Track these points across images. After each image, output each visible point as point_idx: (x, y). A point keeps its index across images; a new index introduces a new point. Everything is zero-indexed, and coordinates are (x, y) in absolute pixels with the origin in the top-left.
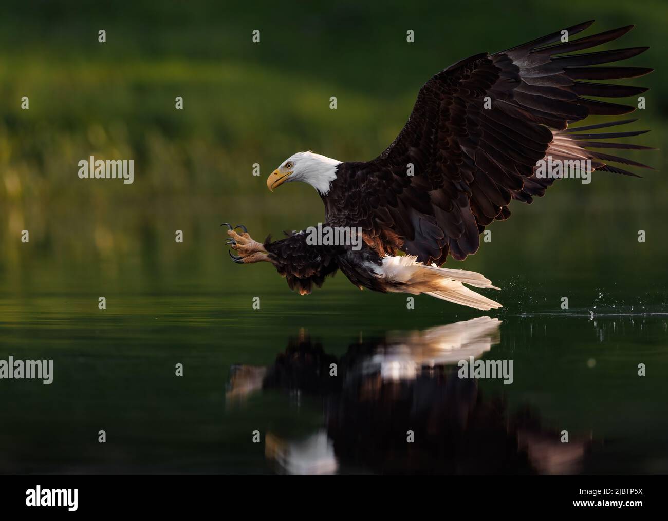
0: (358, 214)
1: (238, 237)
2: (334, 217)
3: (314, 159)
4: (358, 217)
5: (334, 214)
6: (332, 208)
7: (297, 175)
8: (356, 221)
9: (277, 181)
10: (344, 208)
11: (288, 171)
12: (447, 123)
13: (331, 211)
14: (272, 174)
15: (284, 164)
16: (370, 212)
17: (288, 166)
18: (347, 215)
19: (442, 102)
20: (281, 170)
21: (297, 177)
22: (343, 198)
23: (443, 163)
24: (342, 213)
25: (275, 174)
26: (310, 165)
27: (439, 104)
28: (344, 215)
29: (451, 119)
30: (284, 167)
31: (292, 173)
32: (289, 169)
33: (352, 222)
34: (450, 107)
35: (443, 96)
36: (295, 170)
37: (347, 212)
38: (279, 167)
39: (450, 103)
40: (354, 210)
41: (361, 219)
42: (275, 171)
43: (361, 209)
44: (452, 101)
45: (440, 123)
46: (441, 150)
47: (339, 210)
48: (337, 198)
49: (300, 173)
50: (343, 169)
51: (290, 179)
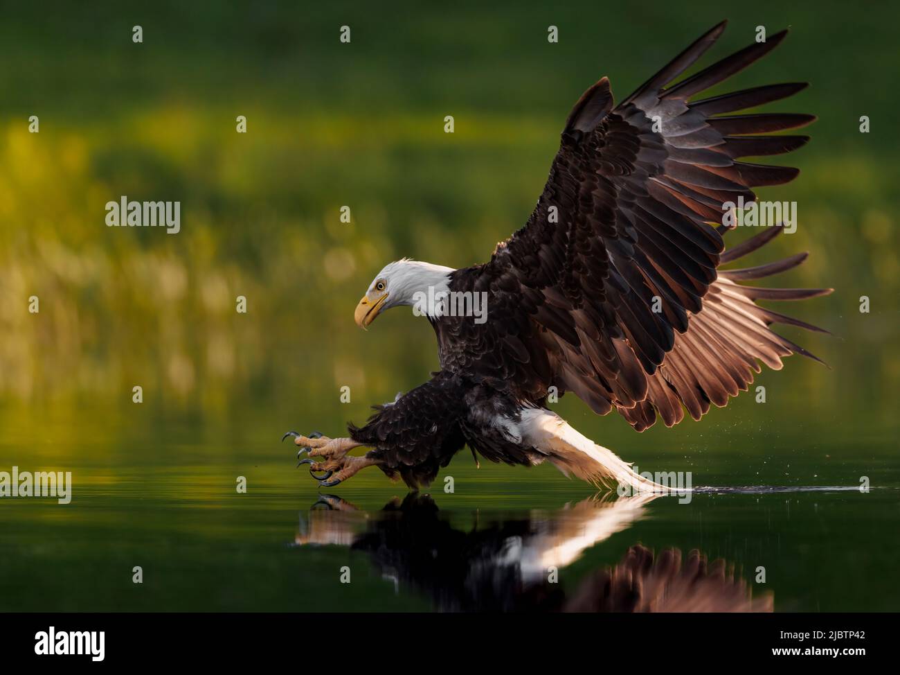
0: (479, 345)
1: (312, 442)
2: (449, 352)
3: (414, 268)
4: (481, 350)
5: (449, 348)
6: (445, 341)
7: (395, 296)
8: (478, 356)
9: (368, 314)
10: (460, 337)
11: (381, 294)
12: (589, 216)
13: (445, 343)
14: (360, 306)
15: (372, 286)
16: (498, 342)
17: (379, 287)
18: (465, 348)
19: (581, 183)
20: (370, 296)
21: (396, 298)
22: (457, 322)
23: (581, 273)
24: (458, 345)
25: (364, 303)
26: (411, 278)
27: (578, 187)
28: (462, 347)
29: (594, 211)
30: (373, 291)
31: (387, 295)
32: (383, 290)
33: (473, 358)
34: (593, 192)
35: (583, 174)
36: (391, 290)
37: (464, 343)
38: (367, 293)
39: (595, 188)
40: (475, 340)
41: (485, 353)
42: (362, 300)
43: (484, 338)
44: (597, 183)
45: (579, 215)
46: (579, 254)
47: (454, 341)
48: (450, 324)
49: (399, 290)
50: (457, 280)
51: (387, 305)
